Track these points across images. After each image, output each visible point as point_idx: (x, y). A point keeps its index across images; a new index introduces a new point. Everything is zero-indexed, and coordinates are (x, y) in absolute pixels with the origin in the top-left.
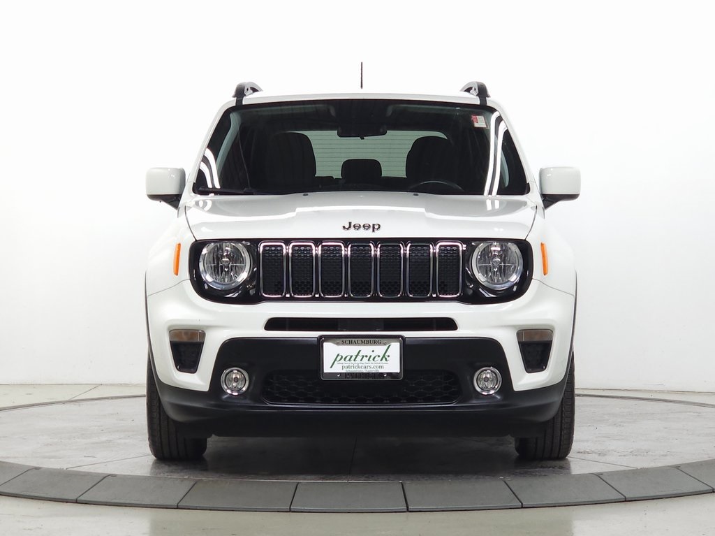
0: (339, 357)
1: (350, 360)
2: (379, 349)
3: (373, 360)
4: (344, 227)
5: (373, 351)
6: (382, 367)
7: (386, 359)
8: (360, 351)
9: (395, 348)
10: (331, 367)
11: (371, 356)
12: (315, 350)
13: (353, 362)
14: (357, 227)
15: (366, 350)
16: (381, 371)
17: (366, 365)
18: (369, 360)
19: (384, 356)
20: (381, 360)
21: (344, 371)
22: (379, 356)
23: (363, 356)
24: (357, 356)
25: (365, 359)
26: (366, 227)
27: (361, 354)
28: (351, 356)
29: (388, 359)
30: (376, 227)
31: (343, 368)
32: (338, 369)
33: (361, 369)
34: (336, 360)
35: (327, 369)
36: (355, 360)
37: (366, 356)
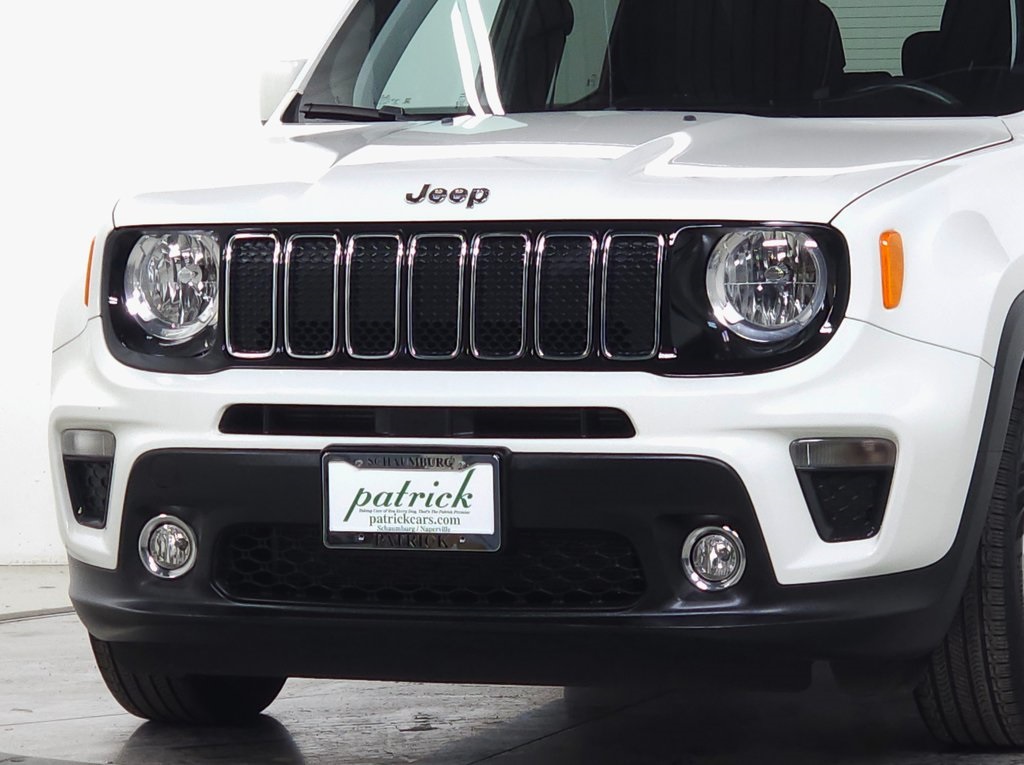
0: (363, 497)
1: (386, 503)
2: (449, 480)
3: (438, 503)
4: (409, 197)
5: (436, 484)
6: (456, 521)
7: (465, 504)
8: (407, 483)
9: (484, 476)
10: (346, 519)
11: (431, 495)
12: (310, 479)
13: (393, 507)
14: (436, 197)
15: (422, 480)
16: (454, 529)
17: (422, 515)
18: (427, 504)
19: (460, 496)
20: (455, 505)
21: (374, 529)
22: (449, 496)
23: (415, 495)
24: (401, 495)
25: (420, 503)
26: (456, 197)
27: (409, 490)
28: (390, 495)
29: (469, 501)
30: (479, 196)
31: (372, 520)
32: (360, 523)
33: (411, 525)
34: (355, 502)
35: (337, 524)
36: (397, 504)
37: (422, 495)
